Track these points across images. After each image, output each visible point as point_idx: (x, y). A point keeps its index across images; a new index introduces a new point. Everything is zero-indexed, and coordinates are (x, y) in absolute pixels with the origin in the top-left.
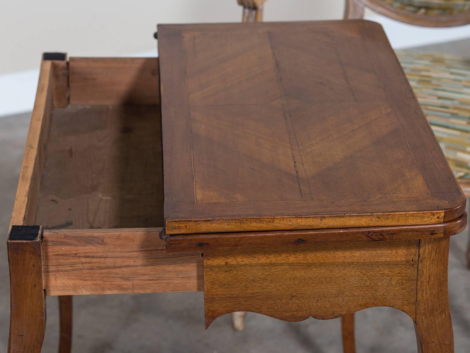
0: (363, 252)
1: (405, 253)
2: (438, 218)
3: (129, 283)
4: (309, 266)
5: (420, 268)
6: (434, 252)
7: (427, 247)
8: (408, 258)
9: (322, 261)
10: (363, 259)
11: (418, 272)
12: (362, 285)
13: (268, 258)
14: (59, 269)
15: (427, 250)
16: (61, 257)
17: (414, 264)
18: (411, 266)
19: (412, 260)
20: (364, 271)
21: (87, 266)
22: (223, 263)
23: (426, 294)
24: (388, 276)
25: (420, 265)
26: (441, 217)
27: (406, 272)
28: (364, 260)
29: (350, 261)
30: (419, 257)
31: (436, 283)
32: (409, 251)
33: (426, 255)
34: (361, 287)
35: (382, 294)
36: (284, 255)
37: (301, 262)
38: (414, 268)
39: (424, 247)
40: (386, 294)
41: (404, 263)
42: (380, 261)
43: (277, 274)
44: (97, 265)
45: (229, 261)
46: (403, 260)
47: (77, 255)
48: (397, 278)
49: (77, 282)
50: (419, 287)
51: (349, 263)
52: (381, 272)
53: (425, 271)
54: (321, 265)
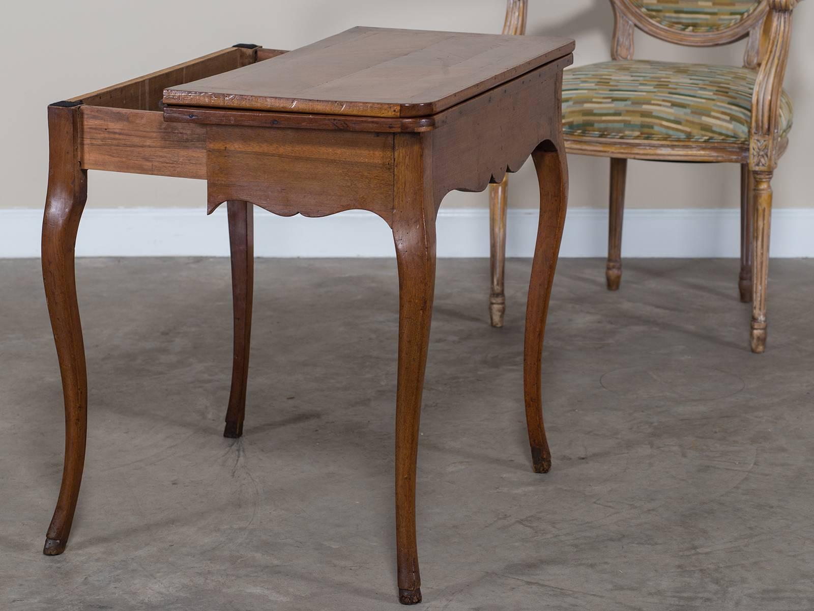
0: (344, 150)
1: (381, 156)
2: (395, 111)
3: (149, 164)
4: (298, 159)
5: (396, 173)
6: (407, 158)
7: (401, 150)
8: (385, 160)
9: (308, 156)
10: (344, 157)
11: (394, 177)
12: (344, 185)
13: (261, 147)
14: (93, 142)
15: (401, 155)
16: (94, 131)
17: (390, 167)
18: (388, 170)
19: (389, 164)
20: (346, 170)
21: (115, 142)
22: (223, 148)
23: (402, 201)
24: (367, 178)
25: (395, 170)
26: (397, 111)
27: (383, 176)
28: (345, 159)
29: (332, 158)
30: (394, 160)
31: (412, 191)
32: (385, 153)
33: (401, 159)
34: (343, 186)
35: (361, 196)
36: (275, 145)
37: (289, 154)
38: (391, 172)
39: (398, 151)
40: (366, 197)
41: (381, 166)
42: (359, 161)
43: (270, 165)
44: (123, 142)
45: (228, 146)
46: (380, 162)
47: (107, 130)
48: (376, 181)
49: (107, 157)
50: (395, 194)
51: (332, 160)
52: (360, 173)
53: (401, 177)
54: (308, 159)
